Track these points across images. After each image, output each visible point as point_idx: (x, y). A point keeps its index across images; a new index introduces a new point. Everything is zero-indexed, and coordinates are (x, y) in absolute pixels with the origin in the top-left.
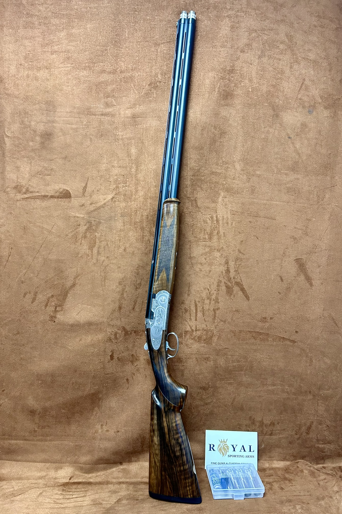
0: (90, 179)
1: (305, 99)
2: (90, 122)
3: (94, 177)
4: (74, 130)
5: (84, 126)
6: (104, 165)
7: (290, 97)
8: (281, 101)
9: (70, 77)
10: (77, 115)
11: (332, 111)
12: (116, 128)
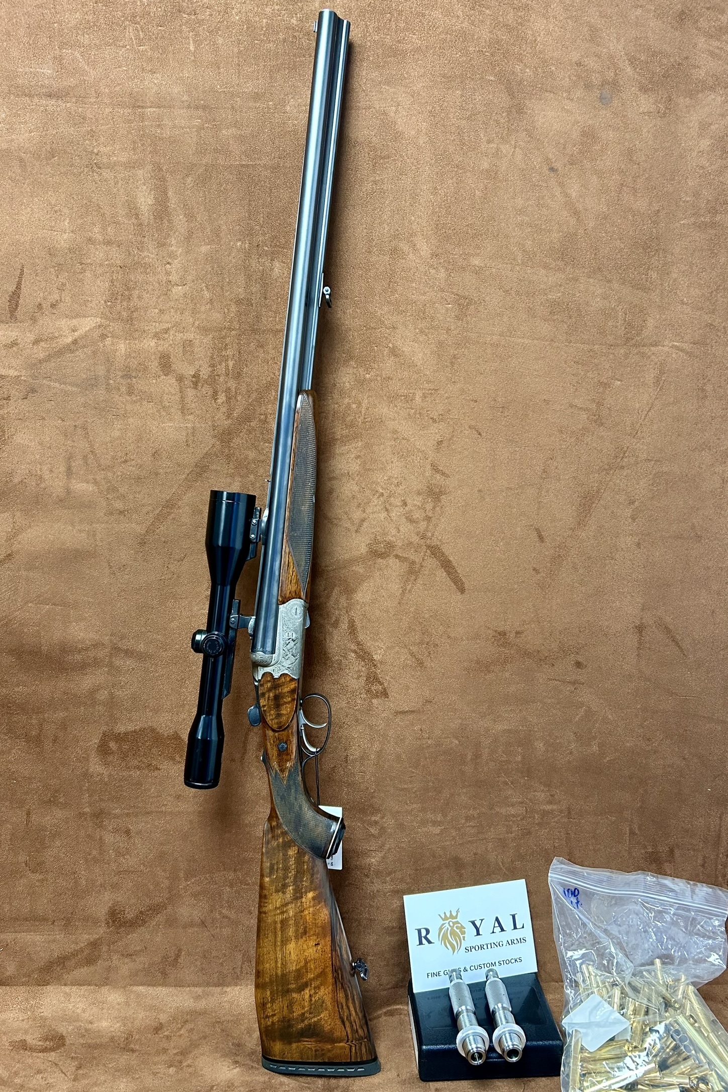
1: (592, 63)
3: (37, 267)
8: (528, 70)
11: (662, 98)
12: (92, 134)
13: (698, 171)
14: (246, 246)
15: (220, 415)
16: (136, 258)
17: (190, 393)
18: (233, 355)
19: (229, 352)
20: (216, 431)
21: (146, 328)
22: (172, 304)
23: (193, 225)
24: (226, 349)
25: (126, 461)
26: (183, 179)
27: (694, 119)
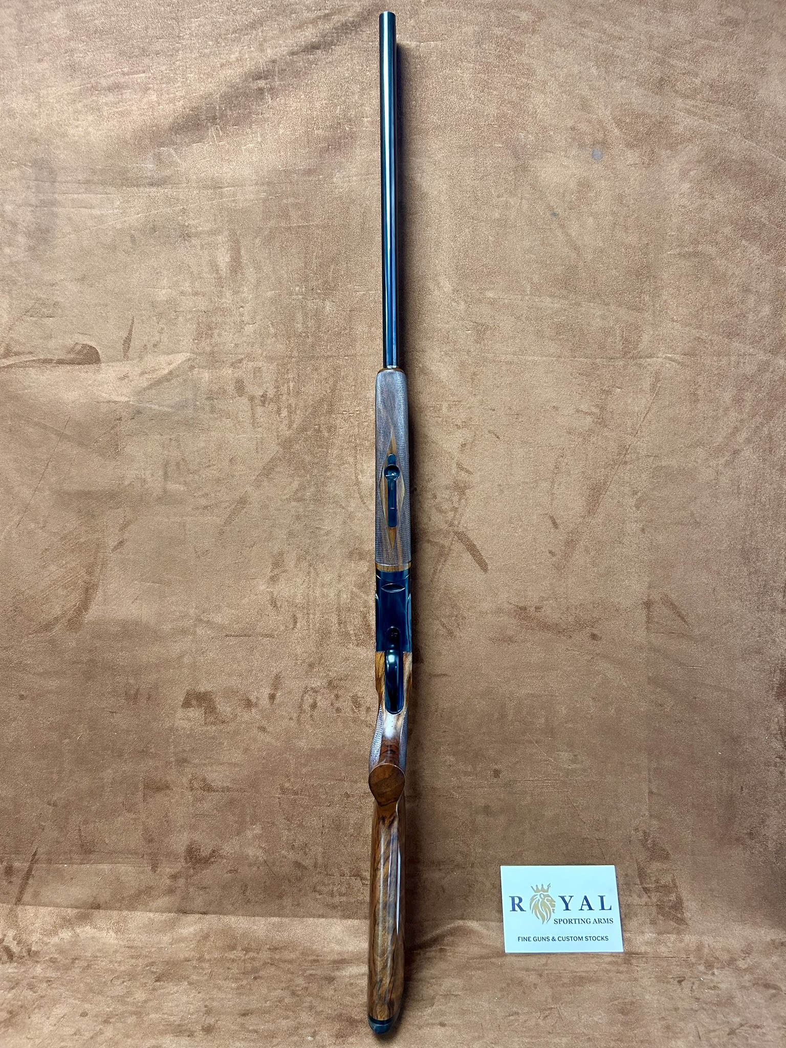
0: (138, 321)
1: (583, 127)
2: (129, 201)
3: (144, 318)
4: (96, 220)
5: (115, 211)
6: (164, 292)
7: (550, 125)
8: (530, 136)
9: (79, 106)
10: (100, 188)
11: (646, 152)
12: (184, 211)
13: (680, 209)
14: (303, 289)
15: (283, 427)
16: (216, 305)
17: (260, 410)
18: (294, 378)
19: (290, 376)
20: (280, 440)
21: (225, 359)
22: (244, 339)
23: (260, 275)
24: (287, 373)
25: (209, 466)
26: (253, 240)
27: (674, 167)
